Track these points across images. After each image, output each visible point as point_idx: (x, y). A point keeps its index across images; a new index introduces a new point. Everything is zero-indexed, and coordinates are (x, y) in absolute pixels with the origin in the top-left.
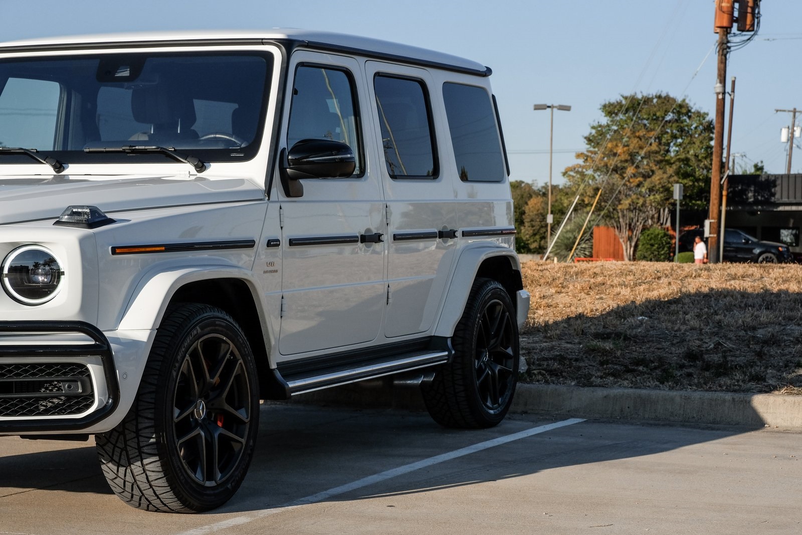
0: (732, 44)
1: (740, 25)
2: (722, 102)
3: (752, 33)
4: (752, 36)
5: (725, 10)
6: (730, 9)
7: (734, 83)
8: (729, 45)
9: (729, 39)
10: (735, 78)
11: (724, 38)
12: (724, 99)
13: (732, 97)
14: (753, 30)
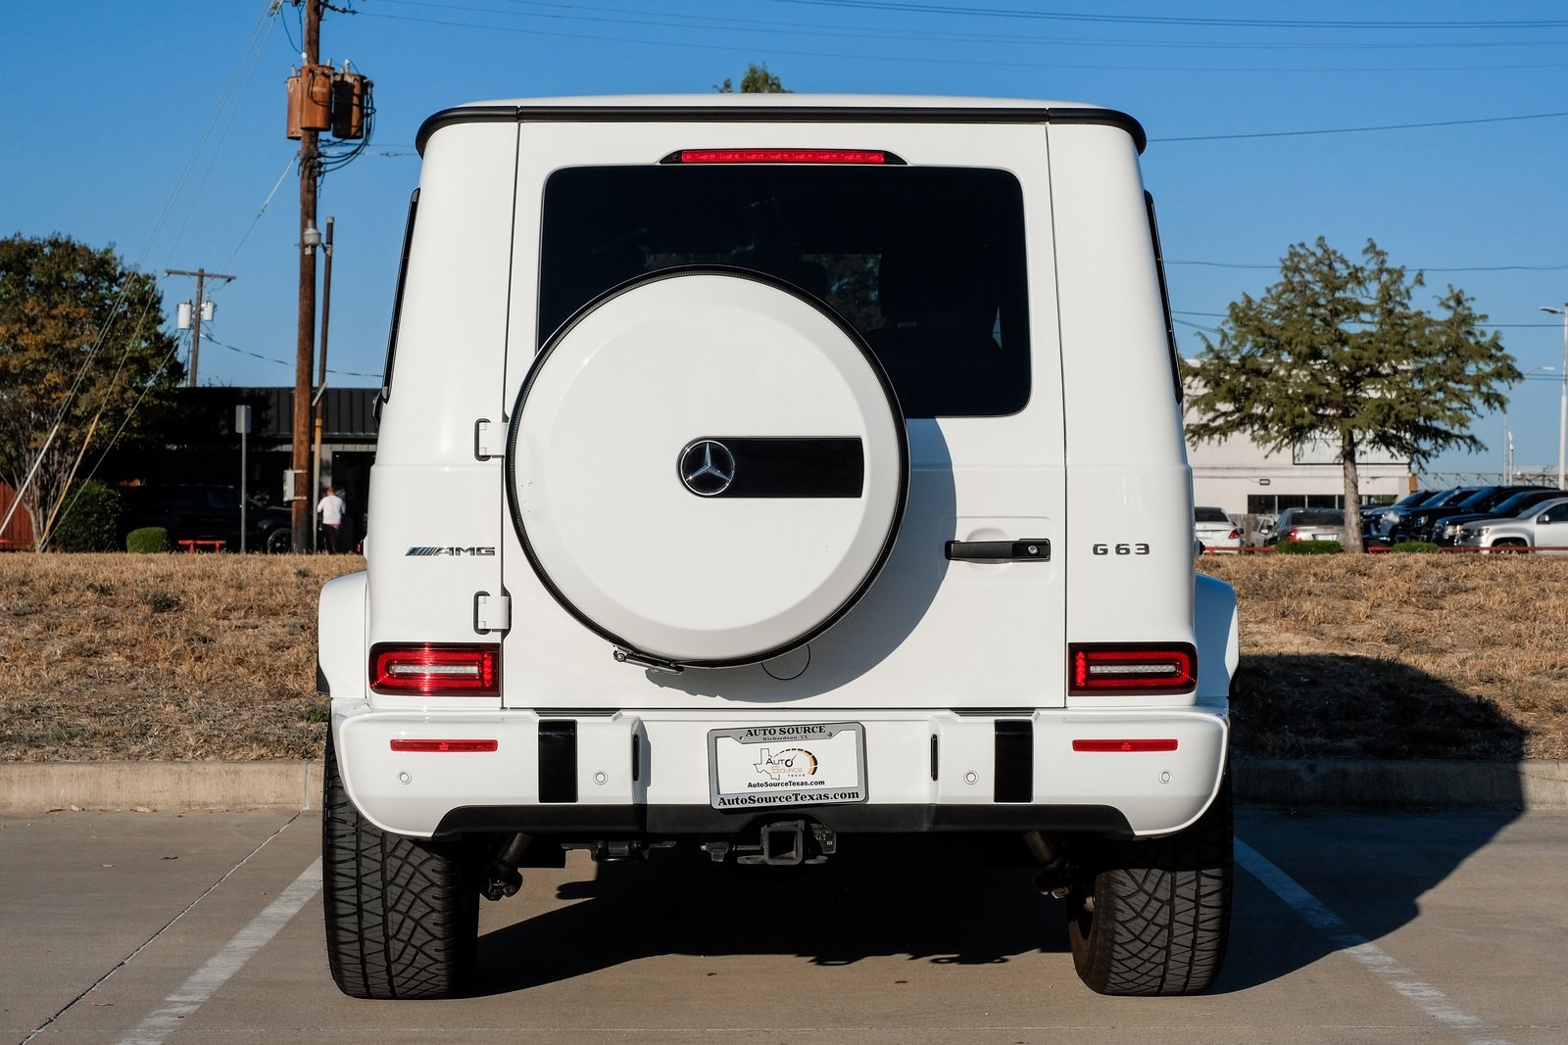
0: (328, 160)
1: (339, 127)
2: (311, 261)
3: (360, 141)
4: (361, 146)
5: (319, 98)
6: (327, 98)
7: (330, 227)
8: (322, 160)
9: (321, 150)
10: (333, 219)
11: (312, 147)
12: (313, 255)
13: (328, 252)
14: (360, 137)
